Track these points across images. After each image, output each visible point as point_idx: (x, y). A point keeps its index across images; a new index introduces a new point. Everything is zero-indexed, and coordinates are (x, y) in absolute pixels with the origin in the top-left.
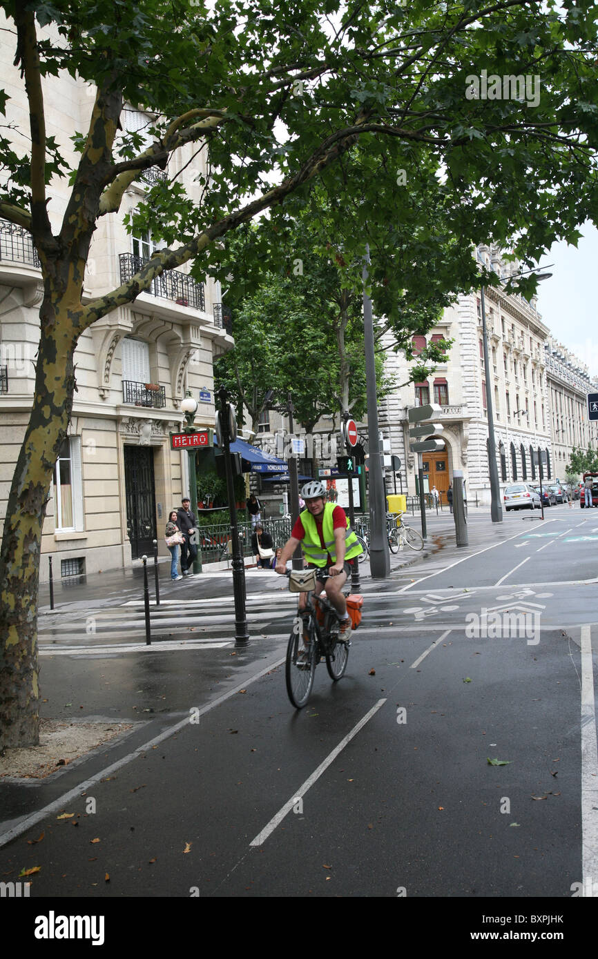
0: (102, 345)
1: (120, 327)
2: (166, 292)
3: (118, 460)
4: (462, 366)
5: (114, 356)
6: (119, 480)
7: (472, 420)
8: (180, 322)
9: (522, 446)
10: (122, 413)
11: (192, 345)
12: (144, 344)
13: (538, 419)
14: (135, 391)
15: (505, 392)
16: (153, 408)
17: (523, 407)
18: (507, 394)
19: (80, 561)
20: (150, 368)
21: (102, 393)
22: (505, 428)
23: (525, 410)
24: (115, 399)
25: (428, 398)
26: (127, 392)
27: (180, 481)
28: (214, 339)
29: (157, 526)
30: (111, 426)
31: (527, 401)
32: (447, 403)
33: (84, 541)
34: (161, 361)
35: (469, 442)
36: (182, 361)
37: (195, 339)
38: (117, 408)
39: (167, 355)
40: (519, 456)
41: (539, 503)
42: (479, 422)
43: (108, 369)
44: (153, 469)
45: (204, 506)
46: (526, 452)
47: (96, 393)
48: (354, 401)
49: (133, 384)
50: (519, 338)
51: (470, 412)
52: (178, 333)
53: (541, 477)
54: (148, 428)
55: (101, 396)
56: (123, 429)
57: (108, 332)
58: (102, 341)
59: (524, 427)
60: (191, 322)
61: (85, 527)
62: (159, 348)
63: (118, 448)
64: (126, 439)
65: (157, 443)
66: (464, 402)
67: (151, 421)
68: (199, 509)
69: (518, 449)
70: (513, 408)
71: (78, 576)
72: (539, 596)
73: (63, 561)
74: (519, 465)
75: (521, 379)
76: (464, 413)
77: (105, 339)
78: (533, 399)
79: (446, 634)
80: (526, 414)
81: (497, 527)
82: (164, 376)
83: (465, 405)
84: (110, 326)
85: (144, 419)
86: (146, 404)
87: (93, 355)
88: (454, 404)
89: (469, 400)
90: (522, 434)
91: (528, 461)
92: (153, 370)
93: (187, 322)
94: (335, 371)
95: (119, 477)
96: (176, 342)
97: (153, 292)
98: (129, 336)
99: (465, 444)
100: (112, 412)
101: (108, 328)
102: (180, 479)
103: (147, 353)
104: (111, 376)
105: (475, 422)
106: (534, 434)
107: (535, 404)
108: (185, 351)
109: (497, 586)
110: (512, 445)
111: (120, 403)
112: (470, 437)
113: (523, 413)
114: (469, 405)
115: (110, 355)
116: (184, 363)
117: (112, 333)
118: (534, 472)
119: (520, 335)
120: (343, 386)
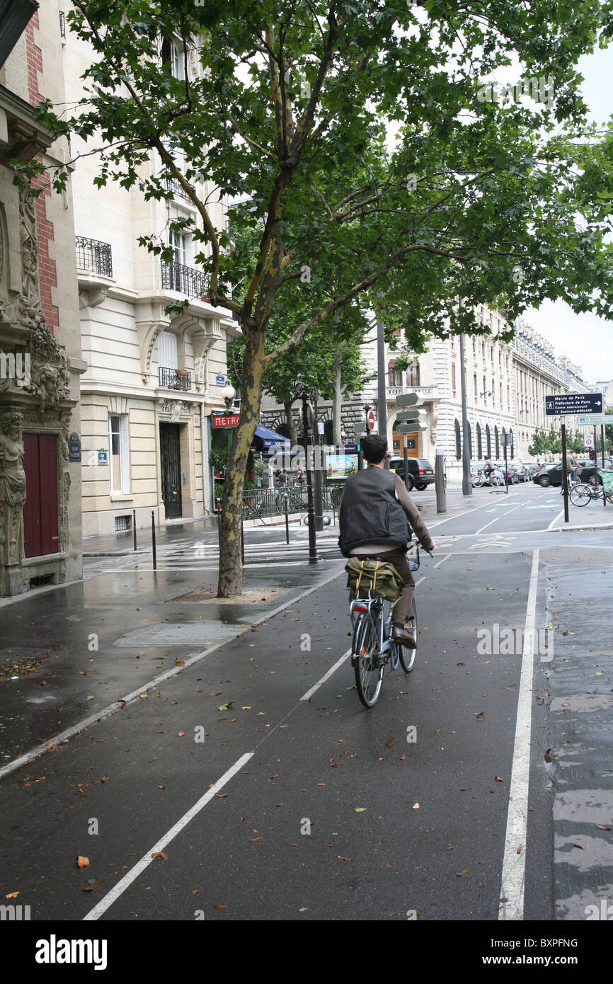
0: (146, 337)
1: (162, 323)
2: (196, 292)
3: (156, 435)
4: (434, 349)
5: (154, 347)
6: (156, 451)
7: (441, 401)
8: (204, 317)
9: (487, 426)
10: (161, 395)
11: (214, 337)
12: (173, 335)
13: (503, 400)
14: (169, 376)
15: (473, 374)
16: (181, 391)
17: (489, 389)
18: (475, 376)
19: (127, 518)
20: (178, 356)
21: (144, 378)
22: (472, 409)
23: (491, 392)
24: (154, 383)
25: (401, 379)
26: (163, 378)
27: (200, 453)
28: (227, 329)
29: (182, 492)
30: (150, 406)
31: (493, 382)
32: (419, 384)
33: (130, 503)
34: (188, 349)
35: (439, 422)
36: (204, 350)
37: (217, 332)
38: (156, 391)
39: (191, 344)
40: (484, 436)
41: (503, 481)
42: (449, 403)
43: (149, 358)
44: (179, 442)
45: (221, 476)
46: (491, 433)
47: (140, 378)
48: (345, 386)
49: (168, 370)
50: (487, 320)
51: (440, 393)
52: (202, 325)
53: (505, 457)
54: (178, 408)
55: (144, 380)
56: (159, 409)
57: (152, 326)
58: (145, 334)
59: (489, 408)
60: (214, 317)
61: (131, 491)
62: (186, 339)
63: (155, 425)
64: (161, 417)
65: (184, 421)
66: (434, 383)
67: (181, 402)
68: (216, 478)
69: (483, 429)
70: (480, 390)
71: (127, 531)
72: (507, 539)
73: (117, 518)
74: (484, 445)
75: (488, 361)
76: (435, 394)
77: (148, 333)
78: (500, 381)
79: (448, 557)
80: (492, 396)
81: (468, 499)
82: (189, 363)
83: (436, 387)
84: (153, 322)
85: (175, 400)
86: (176, 387)
87: (137, 345)
88: (425, 385)
89: (439, 381)
90: (488, 415)
91: (493, 441)
92: (181, 357)
93: (210, 317)
94: (331, 359)
95: (156, 449)
96: (201, 333)
97: (183, 291)
98: (166, 330)
99: (434, 423)
100: (152, 395)
101: (151, 323)
102: (201, 452)
103: (176, 343)
104: (151, 363)
105: (444, 403)
106: (499, 415)
107: (501, 386)
108: (208, 341)
109: (476, 534)
110: (478, 425)
111: (157, 387)
112: (440, 417)
113: (490, 395)
114: (440, 386)
115: (151, 346)
116: (206, 352)
117: (155, 328)
118: (498, 452)
119: (489, 318)
120: (336, 373)
